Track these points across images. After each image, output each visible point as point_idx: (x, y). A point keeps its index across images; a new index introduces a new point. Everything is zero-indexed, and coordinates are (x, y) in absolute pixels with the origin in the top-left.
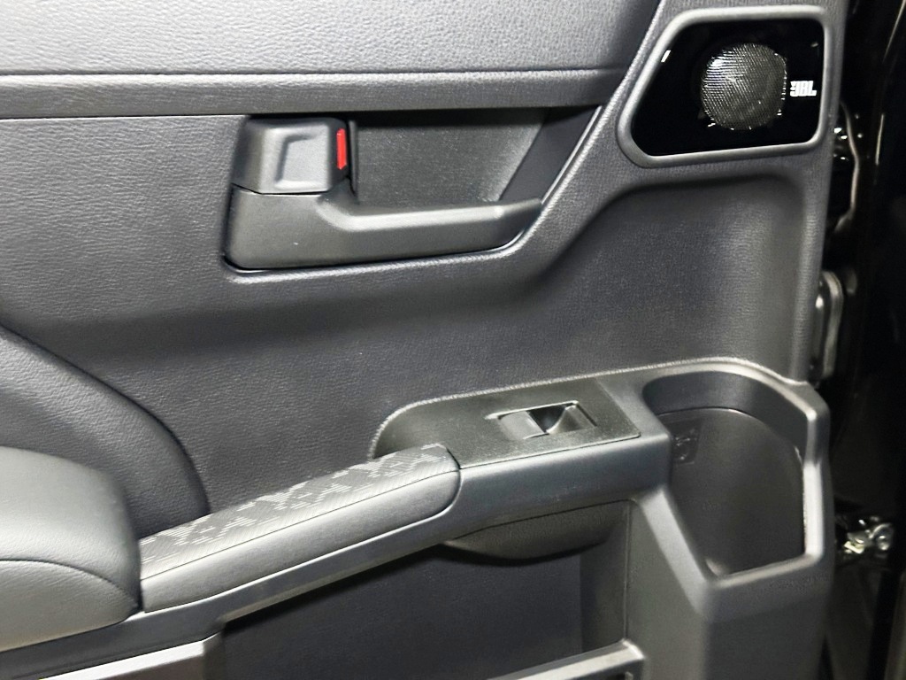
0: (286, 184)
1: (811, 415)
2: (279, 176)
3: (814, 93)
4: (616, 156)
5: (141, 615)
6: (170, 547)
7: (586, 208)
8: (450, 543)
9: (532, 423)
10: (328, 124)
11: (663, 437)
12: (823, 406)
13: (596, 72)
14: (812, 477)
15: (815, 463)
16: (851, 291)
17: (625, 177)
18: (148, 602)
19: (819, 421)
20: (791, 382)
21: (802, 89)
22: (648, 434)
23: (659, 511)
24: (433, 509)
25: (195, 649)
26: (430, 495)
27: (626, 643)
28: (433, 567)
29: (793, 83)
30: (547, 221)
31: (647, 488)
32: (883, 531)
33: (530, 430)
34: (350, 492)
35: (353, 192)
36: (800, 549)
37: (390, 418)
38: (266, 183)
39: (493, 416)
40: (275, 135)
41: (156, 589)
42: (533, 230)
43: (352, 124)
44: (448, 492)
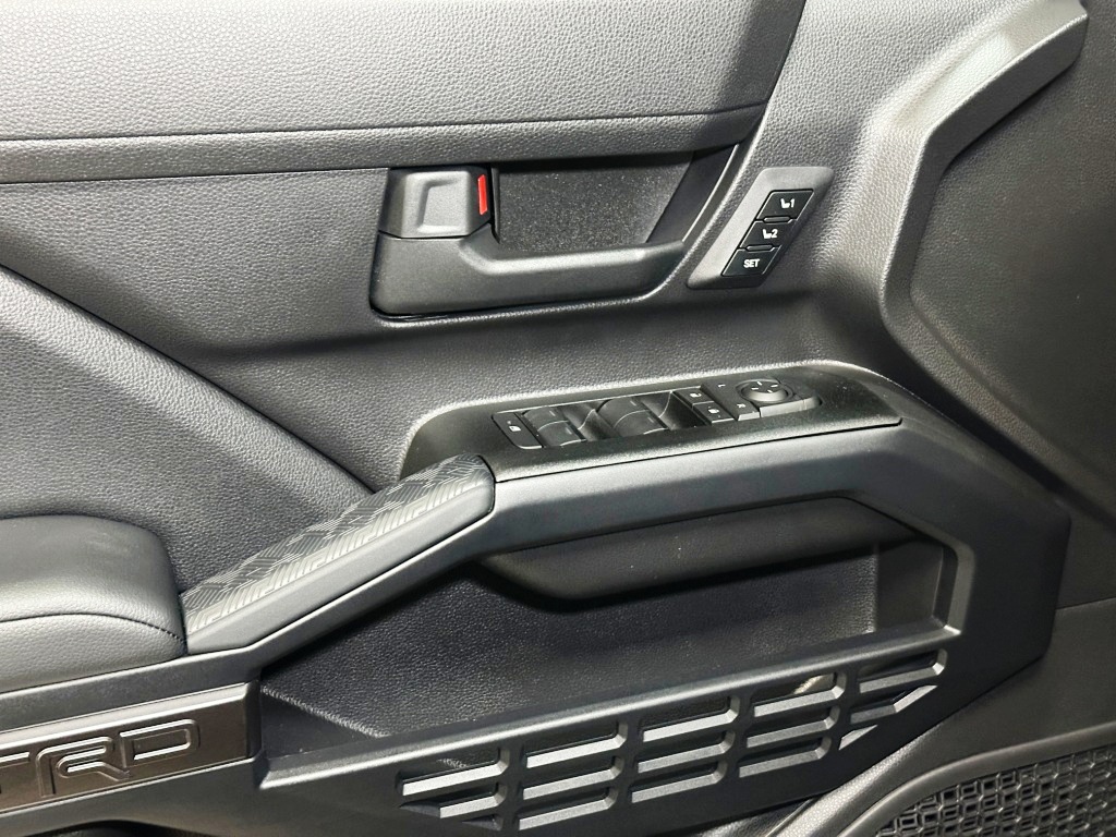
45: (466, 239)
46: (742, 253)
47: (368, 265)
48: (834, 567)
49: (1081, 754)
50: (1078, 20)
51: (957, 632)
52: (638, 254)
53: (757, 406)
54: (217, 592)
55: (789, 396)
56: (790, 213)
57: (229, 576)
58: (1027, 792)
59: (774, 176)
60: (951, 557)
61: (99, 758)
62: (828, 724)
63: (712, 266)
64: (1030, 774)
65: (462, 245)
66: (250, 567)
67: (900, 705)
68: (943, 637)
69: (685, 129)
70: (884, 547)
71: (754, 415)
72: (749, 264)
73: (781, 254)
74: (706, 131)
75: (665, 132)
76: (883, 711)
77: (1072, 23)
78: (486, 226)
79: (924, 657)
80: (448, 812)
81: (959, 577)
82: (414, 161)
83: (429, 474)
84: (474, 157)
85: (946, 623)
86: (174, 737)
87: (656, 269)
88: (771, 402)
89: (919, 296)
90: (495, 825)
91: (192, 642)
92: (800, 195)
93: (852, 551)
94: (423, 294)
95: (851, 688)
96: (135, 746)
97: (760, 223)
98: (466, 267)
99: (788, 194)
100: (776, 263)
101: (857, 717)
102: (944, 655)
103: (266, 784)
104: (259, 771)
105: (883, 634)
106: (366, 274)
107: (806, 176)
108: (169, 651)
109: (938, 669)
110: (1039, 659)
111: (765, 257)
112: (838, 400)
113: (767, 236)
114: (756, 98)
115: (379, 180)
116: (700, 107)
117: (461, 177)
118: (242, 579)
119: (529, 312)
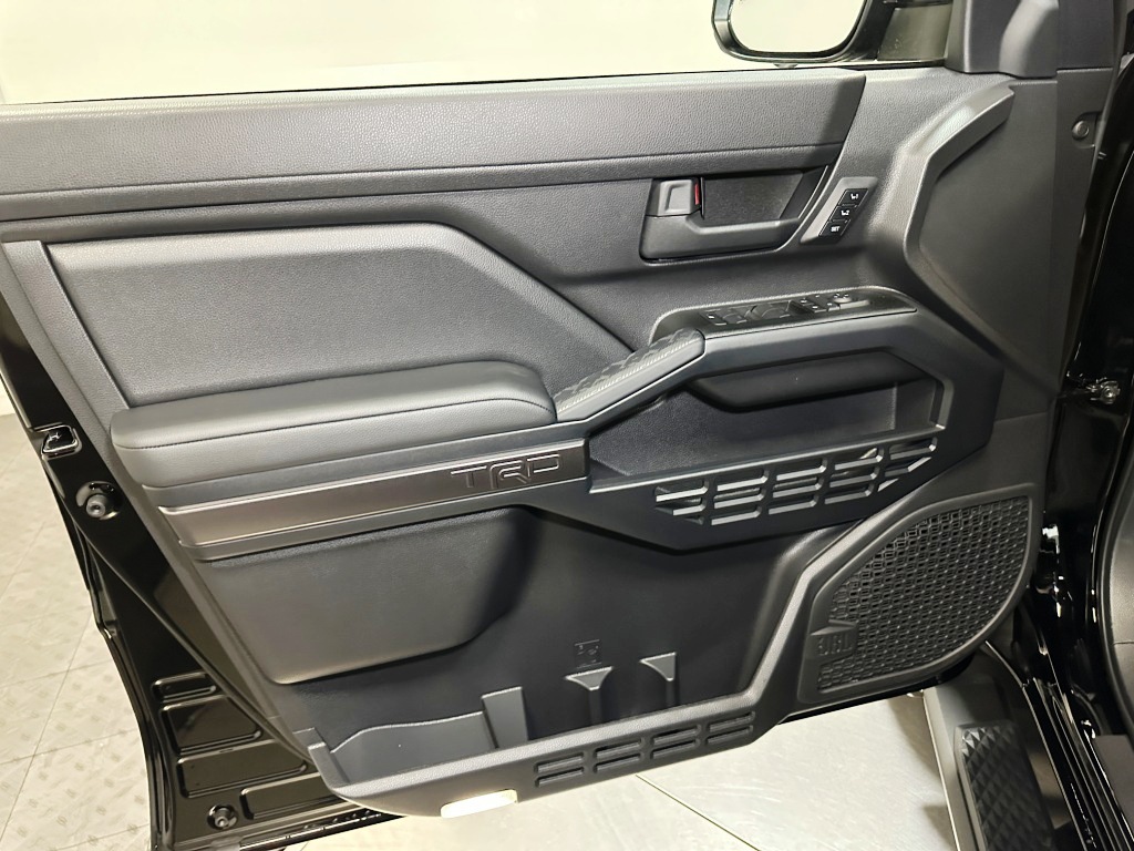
45: (689, 216)
46: (830, 224)
47: (640, 232)
48: (876, 393)
49: (1005, 501)
50: (1009, 96)
51: (943, 428)
52: (777, 223)
53: (838, 304)
54: (569, 395)
55: (854, 300)
56: (857, 201)
57: (575, 387)
58: (975, 520)
59: (847, 182)
60: (940, 386)
61: (517, 471)
62: (873, 476)
63: (814, 231)
64: (977, 510)
65: (687, 219)
66: (584, 383)
67: (911, 468)
68: (934, 431)
69: (802, 154)
70: (901, 383)
71: (837, 308)
72: (834, 229)
73: (851, 225)
74: (814, 155)
75: (793, 155)
76: (903, 471)
77: (1005, 98)
78: (698, 212)
79: (925, 441)
80: (677, 512)
81: (945, 397)
82: (664, 175)
83: (671, 337)
84: (695, 172)
85: (936, 423)
86: (551, 463)
87: (786, 232)
88: (845, 302)
89: (923, 249)
90: (700, 522)
91: (560, 417)
92: (861, 192)
93: (886, 385)
94: (667, 247)
95: (887, 456)
96: (535, 465)
97: (840, 207)
98: (690, 231)
99: (855, 192)
100: (848, 228)
101: (888, 474)
102: (935, 440)
103: (592, 491)
104: (589, 485)
105: (899, 429)
106: (639, 237)
107: (864, 182)
108: (548, 420)
109: (932, 448)
110: (984, 445)
111: (842, 225)
112: (879, 302)
113: (843, 214)
114: (838, 140)
115: (648, 185)
116: (811, 142)
117: (688, 182)
118: (581, 387)
119: (718, 258)
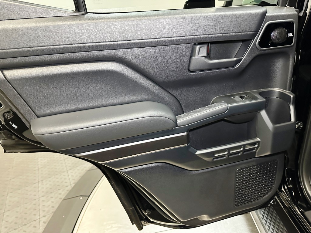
0: (200, 55)
1: (292, 96)
2: (199, 54)
3: (292, 36)
4: (256, 49)
5: (177, 127)
6: (181, 117)
7: (250, 59)
8: (225, 118)
9: (240, 98)
10: (206, 44)
11: (264, 100)
12: (294, 95)
13: (253, 32)
14: (292, 108)
15: (292, 105)
16: (294, 79)
17: (257, 53)
18: (178, 125)
19: (293, 97)
20: (287, 91)
21: (290, 35)
22: (261, 99)
23: (263, 113)
24: (224, 112)
25: (185, 134)
26: (223, 109)
27: (257, 138)
28: (223, 122)
29: (288, 34)
30: (243, 61)
31: (261, 109)
32: (301, 124)
33: (240, 99)
34: (209, 109)
35: (210, 57)
36: (290, 120)
37: (214, 99)
38: (196, 55)
39: (232, 98)
40: (198, 47)
41: (179, 123)
42: (240, 63)
43: (209, 44)
44: (226, 109)
